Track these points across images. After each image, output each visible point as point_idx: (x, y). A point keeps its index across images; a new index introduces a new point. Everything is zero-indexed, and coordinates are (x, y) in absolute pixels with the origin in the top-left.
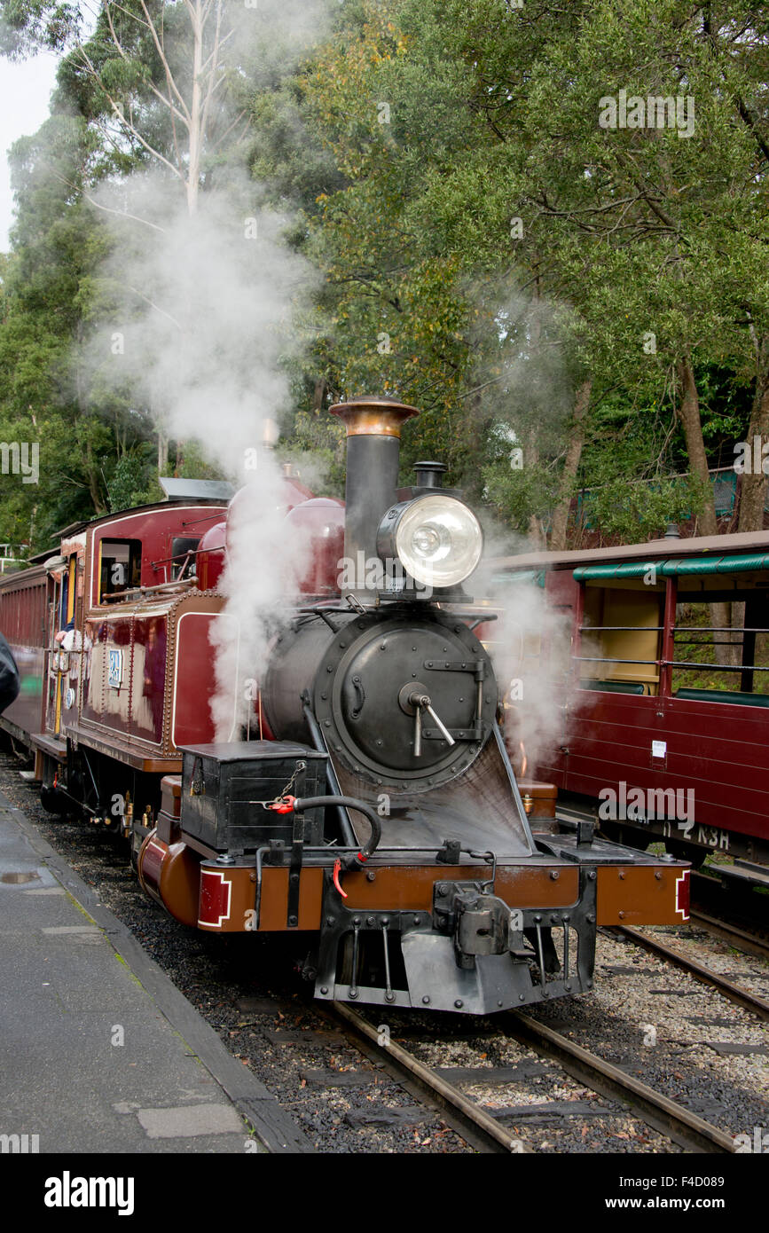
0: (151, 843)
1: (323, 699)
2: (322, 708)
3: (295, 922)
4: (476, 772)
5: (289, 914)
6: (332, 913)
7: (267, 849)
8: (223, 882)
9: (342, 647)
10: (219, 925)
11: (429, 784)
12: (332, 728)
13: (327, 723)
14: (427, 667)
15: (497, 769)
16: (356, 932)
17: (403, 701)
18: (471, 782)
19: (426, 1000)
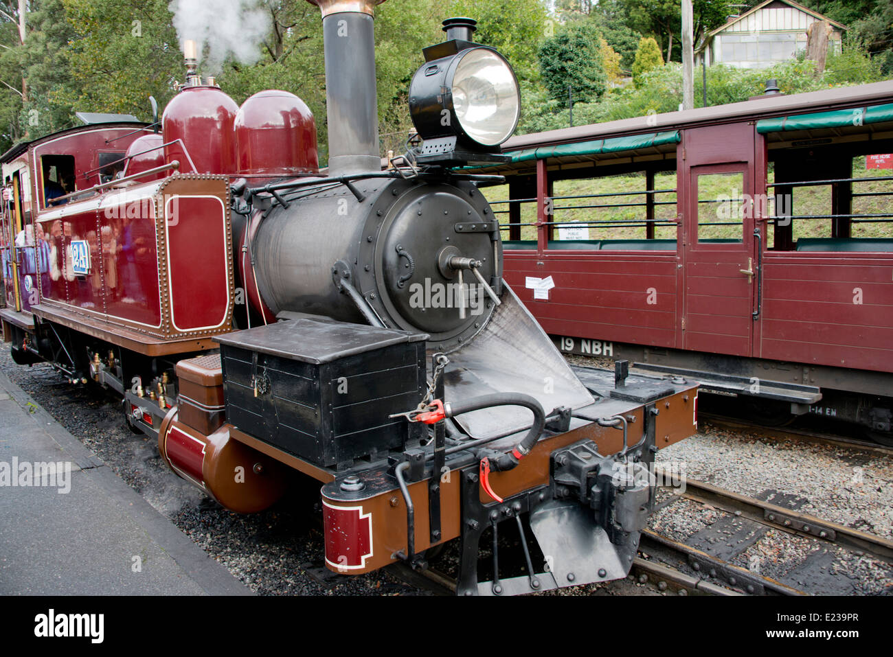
0: (173, 427)
1: (366, 271)
2: (366, 281)
3: (438, 538)
4: (498, 325)
5: (431, 529)
6: (472, 516)
7: (405, 464)
8: (362, 516)
9: (379, 215)
10: (363, 566)
11: (459, 342)
12: (377, 300)
13: (373, 295)
14: (459, 231)
15: (522, 321)
16: (495, 527)
17: (442, 266)
18: (496, 335)
19: (571, 577)
